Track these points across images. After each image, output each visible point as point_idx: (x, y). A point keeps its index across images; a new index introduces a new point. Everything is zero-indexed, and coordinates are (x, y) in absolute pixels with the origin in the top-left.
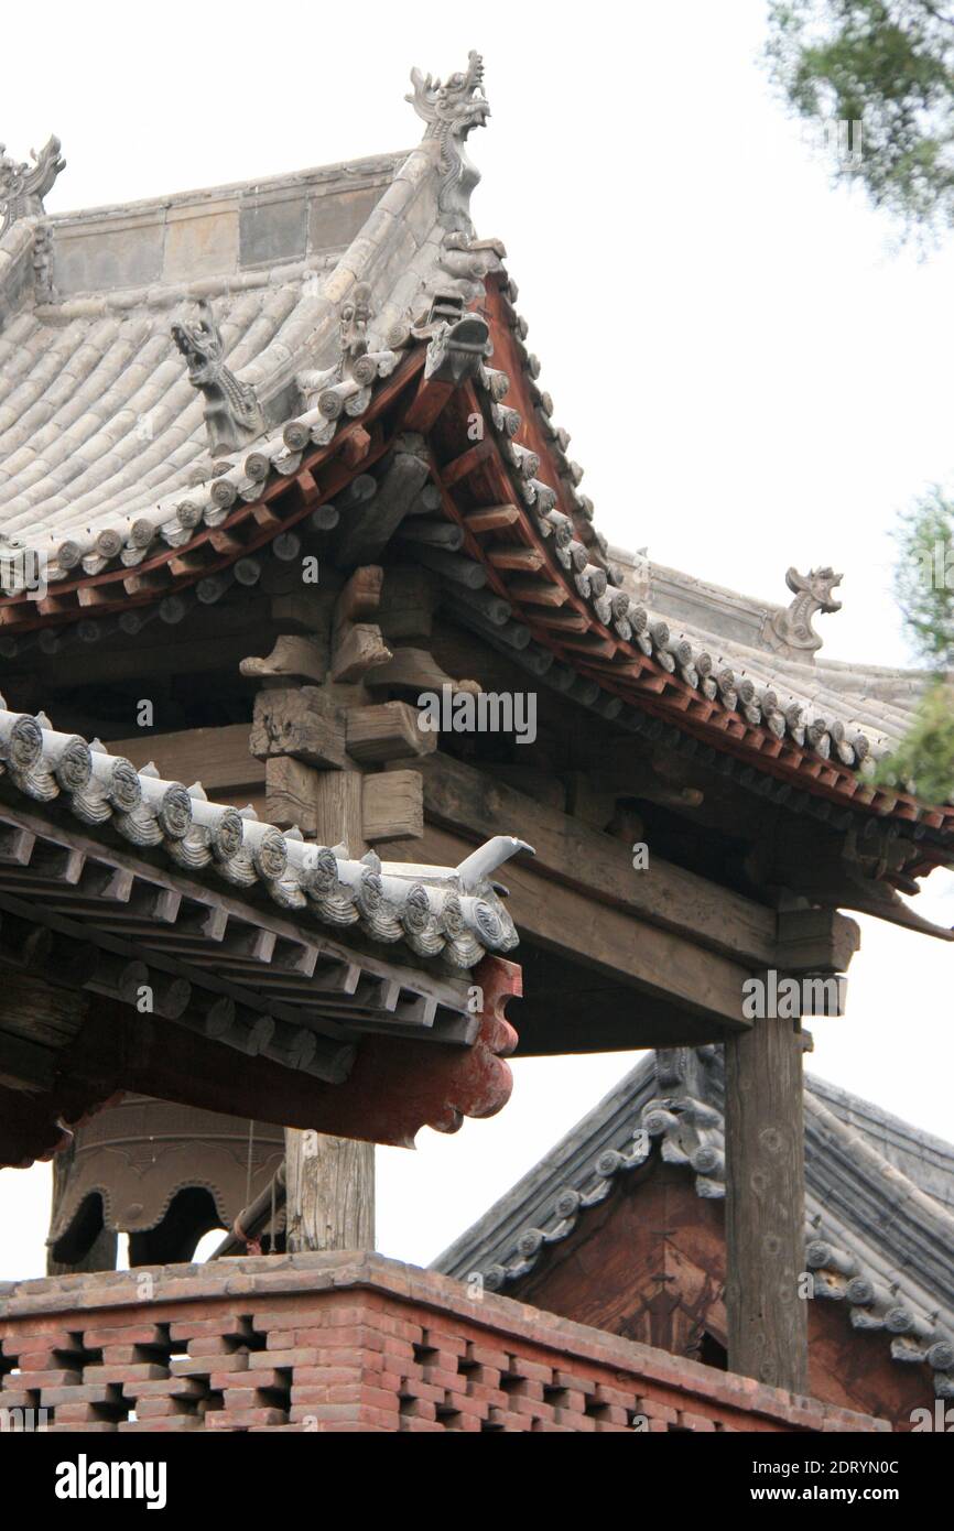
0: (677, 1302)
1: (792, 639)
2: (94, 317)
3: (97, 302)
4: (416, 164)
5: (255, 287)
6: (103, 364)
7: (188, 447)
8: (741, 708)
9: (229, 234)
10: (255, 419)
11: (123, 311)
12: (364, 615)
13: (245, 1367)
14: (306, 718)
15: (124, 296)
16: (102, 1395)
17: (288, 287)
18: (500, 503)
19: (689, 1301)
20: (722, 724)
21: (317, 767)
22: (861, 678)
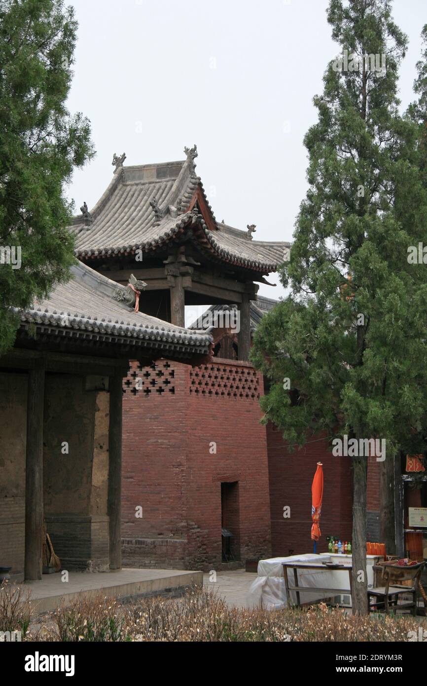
0: (229, 337)
1: (248, 237)
2: (132, 185)
3: (133, 183)
4: (186, 165)
5: (159, 182)
6: (135, 195)
7: (151, 216)
8: (240, 261)
9: (154, 172)
10: (163, 215)
11: (137, 185)
12: (182, 253)
13: (167, 369)
14: (174, 270)
15: (137, 182)
16: (145, 373)
17: (165, 183)
18: (203, 238)
19: (231, 337)
20: (238, 264)
21: (175, 276)
22: (259, 244)
